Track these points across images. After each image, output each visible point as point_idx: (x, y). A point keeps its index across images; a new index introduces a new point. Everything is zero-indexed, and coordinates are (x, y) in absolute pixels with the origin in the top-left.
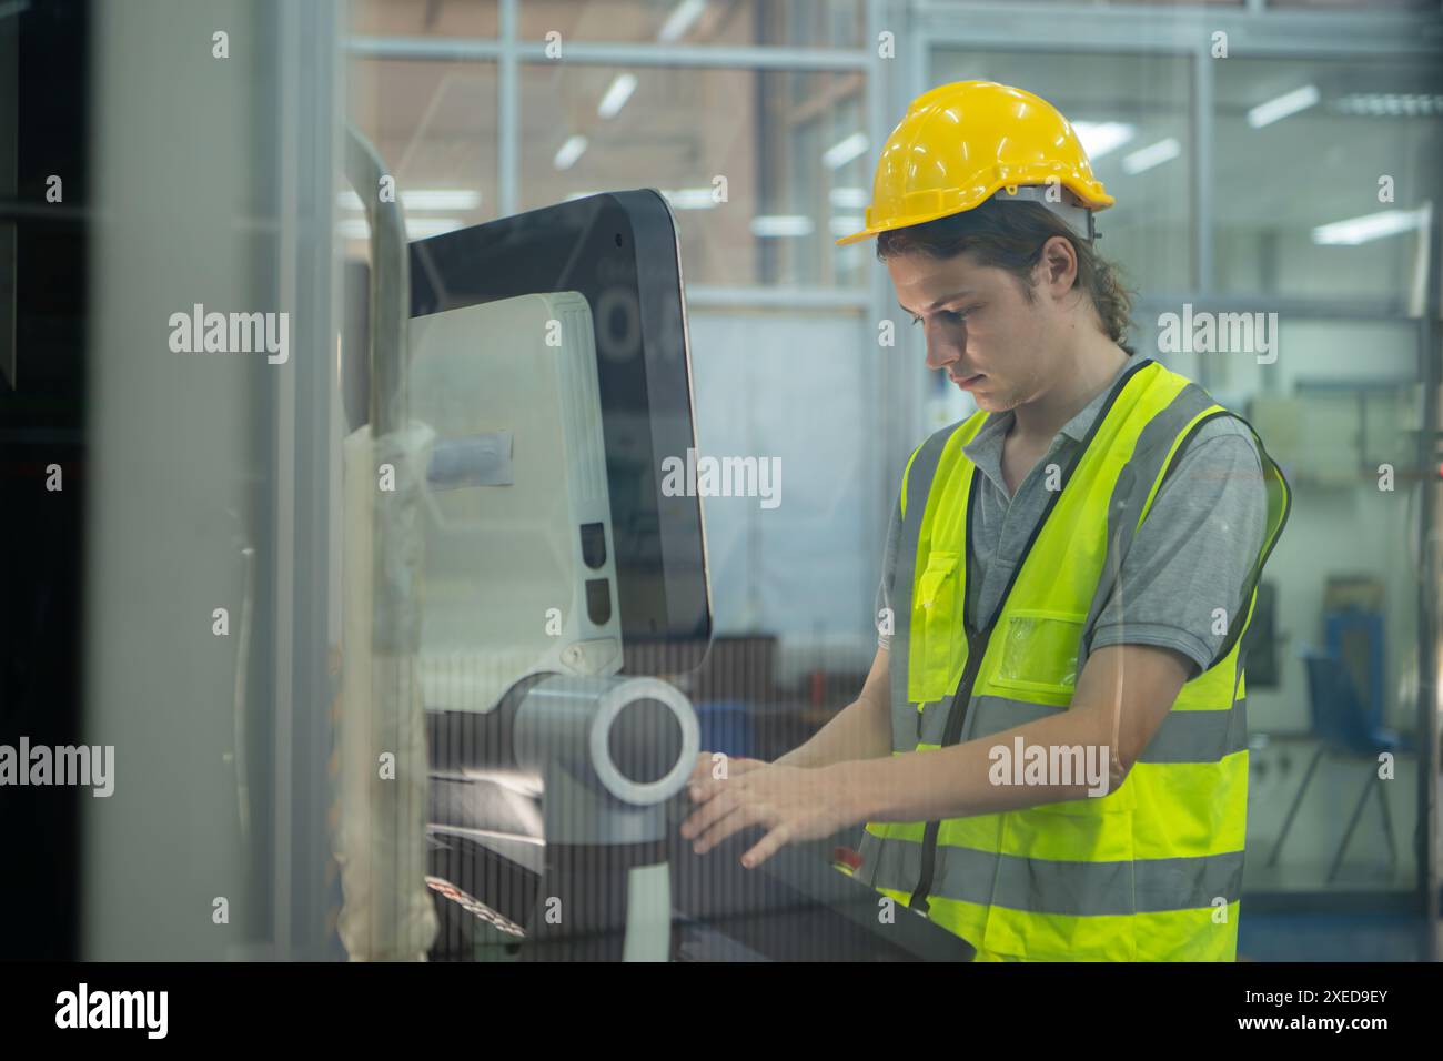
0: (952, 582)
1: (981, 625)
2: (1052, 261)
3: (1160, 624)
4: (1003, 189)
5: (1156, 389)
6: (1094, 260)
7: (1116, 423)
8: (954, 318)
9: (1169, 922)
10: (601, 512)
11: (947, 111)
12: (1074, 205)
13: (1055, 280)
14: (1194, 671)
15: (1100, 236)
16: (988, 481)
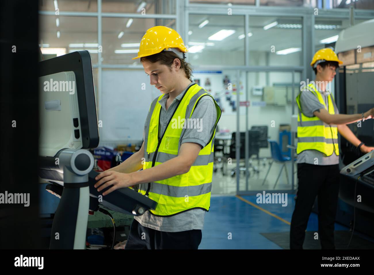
0: (156, 128)
1: (161, 137)
2: (176, 63)
3: (194, 138)
4: (165, 49)
5: (194, 90)
6: (184, 63)
7: (187, 96)
8: (156, 75)
9: (196, 198)
10: (78, 116)
11: (155, 32)
12: (180, 52)
13: (176, 67)
14: (202, 147)
15: (186, 58)
16: (163, 109)
